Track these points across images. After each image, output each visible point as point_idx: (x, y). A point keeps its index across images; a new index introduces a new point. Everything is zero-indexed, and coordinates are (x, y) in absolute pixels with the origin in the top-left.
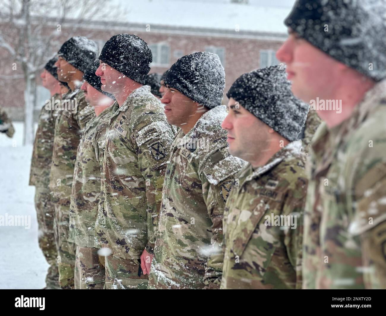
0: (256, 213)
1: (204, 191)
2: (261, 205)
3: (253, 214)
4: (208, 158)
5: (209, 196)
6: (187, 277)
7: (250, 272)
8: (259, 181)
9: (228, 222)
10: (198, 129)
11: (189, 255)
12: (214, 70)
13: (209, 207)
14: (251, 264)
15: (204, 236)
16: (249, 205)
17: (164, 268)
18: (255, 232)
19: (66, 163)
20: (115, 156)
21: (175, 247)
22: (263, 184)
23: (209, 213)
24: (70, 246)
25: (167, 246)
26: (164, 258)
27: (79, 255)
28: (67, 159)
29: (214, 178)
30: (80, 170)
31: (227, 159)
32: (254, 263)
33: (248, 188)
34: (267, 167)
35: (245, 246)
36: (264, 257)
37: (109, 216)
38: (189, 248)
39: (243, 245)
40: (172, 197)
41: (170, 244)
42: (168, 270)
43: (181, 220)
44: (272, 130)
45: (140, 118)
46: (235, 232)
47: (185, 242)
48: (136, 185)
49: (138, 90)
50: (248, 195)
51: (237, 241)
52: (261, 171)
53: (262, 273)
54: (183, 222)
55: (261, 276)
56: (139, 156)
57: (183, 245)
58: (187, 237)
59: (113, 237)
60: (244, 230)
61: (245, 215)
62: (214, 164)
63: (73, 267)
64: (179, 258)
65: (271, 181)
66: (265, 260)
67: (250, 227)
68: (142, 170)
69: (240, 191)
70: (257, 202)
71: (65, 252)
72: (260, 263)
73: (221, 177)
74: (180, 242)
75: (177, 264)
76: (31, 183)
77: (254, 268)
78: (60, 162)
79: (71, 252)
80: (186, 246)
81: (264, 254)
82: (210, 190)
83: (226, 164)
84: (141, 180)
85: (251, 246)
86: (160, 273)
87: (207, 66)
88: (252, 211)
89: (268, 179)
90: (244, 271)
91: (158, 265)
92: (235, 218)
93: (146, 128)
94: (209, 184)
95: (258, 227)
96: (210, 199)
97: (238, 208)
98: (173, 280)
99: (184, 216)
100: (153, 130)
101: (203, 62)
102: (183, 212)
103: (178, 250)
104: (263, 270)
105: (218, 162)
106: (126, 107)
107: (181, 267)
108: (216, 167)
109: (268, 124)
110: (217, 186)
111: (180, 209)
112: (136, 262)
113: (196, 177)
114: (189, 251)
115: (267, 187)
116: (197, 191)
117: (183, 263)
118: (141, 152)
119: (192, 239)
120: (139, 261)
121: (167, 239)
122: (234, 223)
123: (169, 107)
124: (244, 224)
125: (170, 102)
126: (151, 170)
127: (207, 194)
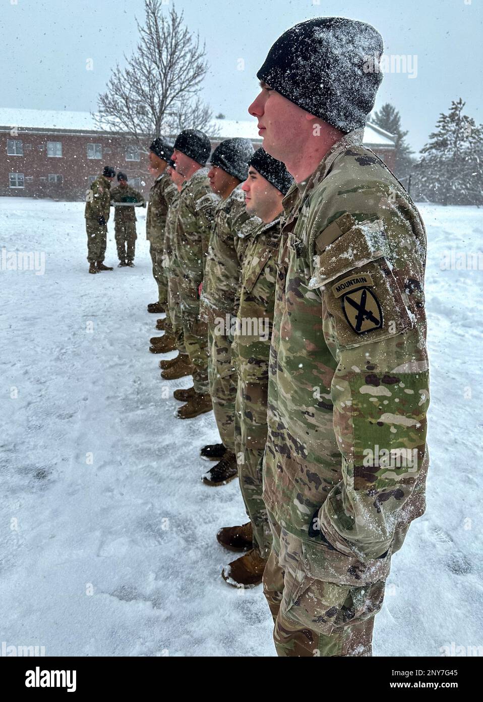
0: (263, 260)
1: (235, 243)
2: (267, 253)
3: (260, 260)
4: (238, 218)
5: (239, 246)
6: (223, 303)
7: (258, 304)
8: (267, 235)
9: (245, 265)
10: (233, 197)
11: (224, 288)
12: (247, 151)
13: (239, 254)
14: (259, 298)
15: (236, 275)
16: (259, 253)
17: (209, 297)
18: (261, 274)
19: (159, 225)
20: (182, 218)
21: (216, 283)
22: (270, 236)
23: (239, 258)
24: (164, 278)
25: (211, 282)
26: (208, 290)
27: (170, 284)
28: (159, 223)
29: (242, 233)
30: (169, 229)
31: (252, 219)
32: (260, 297)
33: (259, 240)
34: (273, 223)
35: (255, 284)
36: (268, 293)
37: (179, 259)
38: (225, 283)
39: (253, 283)
40: (214, 247)
41: (212, 280)
42: (211, 298)
43: (220, 263)
44: (279, 193)
45: (199, 190)
46: (249, 274)
47: (222, 278)
48: (196, 238)
49: (199, 170)
50: (259, 246)
51: (249, 280)
52: (268, 226)
53: (266, 305)
54: (221, 265)
55: (265, 307)
56: (197, 218)
57: (221, 281)
58: (223, 276)
59: (181, 273)
60: (254, 272)
61: (255, 261)
62: (243, 223)
63: (167, 291)
64: (218, 290)
65: (275, 235)
66: (268, 295)
67: (258, 270)
68: (200, 227)
69: (254, 242)
70: (264, 251)
71: (161, 282)
72: (264, 297)
73: (247, 232)
74: (219, 279)
75: (217, 294)
76: (147, 239)
77: (260, 300)
78: (155, 225)
79: (165, 282)
80: (223, 281)
81: (267, 291)
82: (239, 242)
83: (252, 223)
84: (199, 234)
85: (258, 285)
86: (206, 300)
87: (241, 148)
88: (260, 258)
89: (273, 233)
90: (253, 302)
91: (205, 294)
92: (249, 262)
93: (203, 198)
94: (239, 238)
95: (263, 270)
96: (239, 248)
97: (251, 255)
98: (214, 304)
99: (222, 260)
100: (207, 200)
101: (239, 144)
102: (221, 257)
103: (218, 284)
104: (267, 303)
105: (245, 221)
106: (190, 183)
107: (219, 296)
108: (244, 225)
109: (277, 188)
110: (244, 239)
111: (219, 255)
112: (196, 290)
113: (230, 232)
114: (225, 285)
115: (272, 239)
116: (230, 242)
117: (221, 293)
118: (198, 215)
119: (227, 277)
120: (198, 290)
121: (211, 277)
122: (249, 266)
123: (212, 181)
124: (254, 268)
125: (214, 176)
126: (206, 227)
127: (237, 245)
